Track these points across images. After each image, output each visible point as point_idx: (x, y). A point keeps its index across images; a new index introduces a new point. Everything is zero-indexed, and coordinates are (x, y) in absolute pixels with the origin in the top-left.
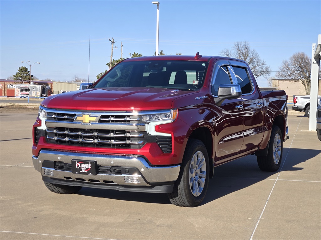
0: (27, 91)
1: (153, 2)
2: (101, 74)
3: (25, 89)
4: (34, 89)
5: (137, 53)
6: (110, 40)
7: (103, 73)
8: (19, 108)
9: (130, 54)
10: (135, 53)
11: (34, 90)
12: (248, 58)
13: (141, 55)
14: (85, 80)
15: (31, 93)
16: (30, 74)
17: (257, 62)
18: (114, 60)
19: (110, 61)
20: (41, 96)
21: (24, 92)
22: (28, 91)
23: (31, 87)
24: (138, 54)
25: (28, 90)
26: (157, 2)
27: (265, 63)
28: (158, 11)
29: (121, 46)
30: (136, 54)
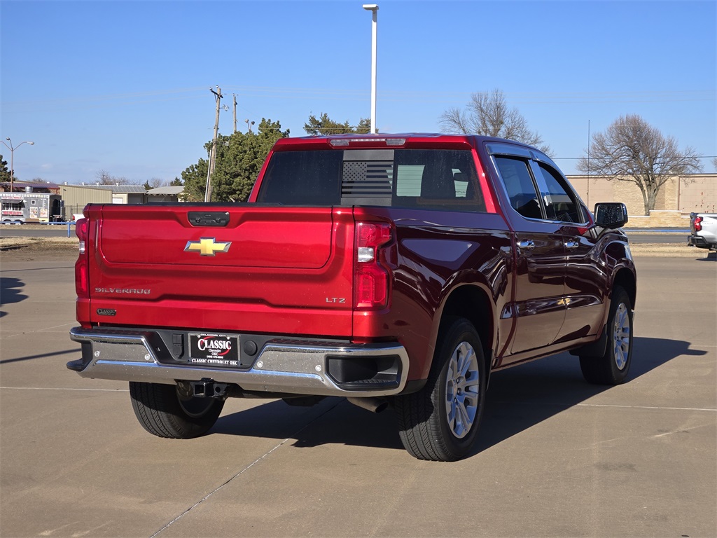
0: (17, 207)
1: (365, 6)
2: (192, 167)
3: (12, 202)
4: (33, 202)
5: (270, 120)
6: (213, 92)
7: (196, 165)
8: (56, 249)
9: (247, 122)
10: (263, 120)
11: (33, 206)
12: (503, 129)
13: (278, 124)
14: (124, 181)
15: (27, 212)
16: (6, 168)
17: (523, 137)
18: (220, 136)
19: (212, 137)
20: (51, 220)
21: (11, 210)
22: (20, 208)
23: (26, 198)
24: (272, 122)
25: (19, 205)
26: (374, 6)
27: (541, 140)
28: (374, 24)
29: (234, 103)
30: (267, 120)
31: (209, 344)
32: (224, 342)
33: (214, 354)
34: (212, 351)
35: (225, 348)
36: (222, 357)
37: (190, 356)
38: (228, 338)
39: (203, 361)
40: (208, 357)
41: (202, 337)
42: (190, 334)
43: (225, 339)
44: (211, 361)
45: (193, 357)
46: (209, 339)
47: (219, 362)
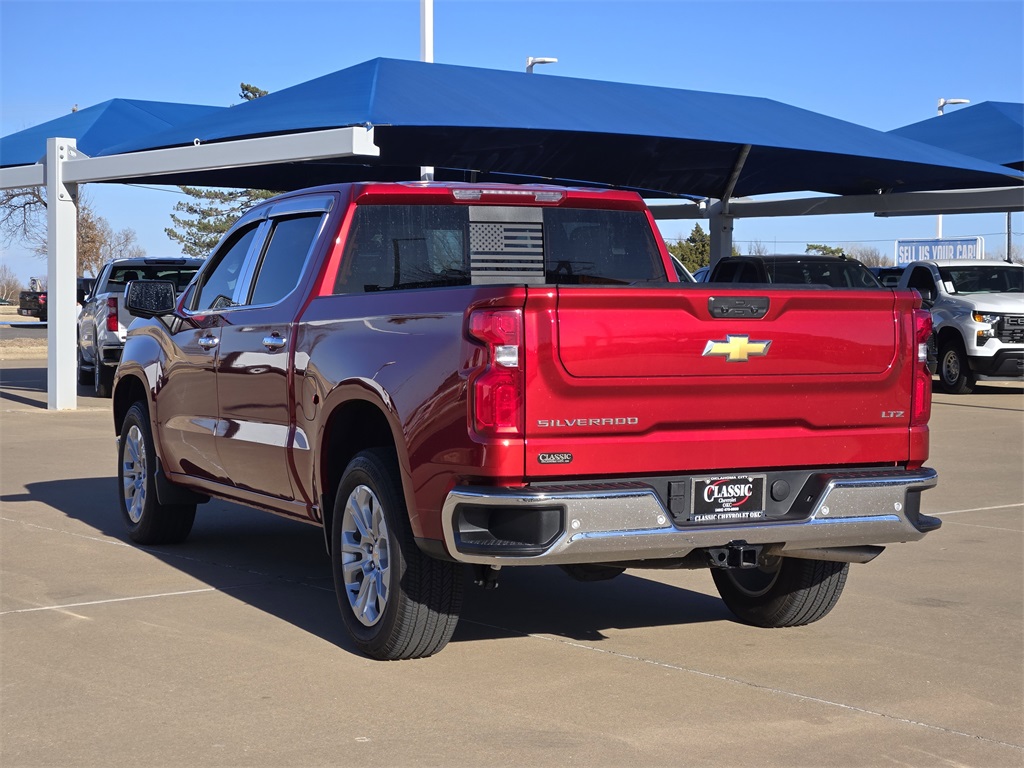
31: (720, 491)
32: (743, 486)
33: (727, 505)
34: (723, 501)
35: (742, 495)
36: (737, 509)
37: (692, 512)
38: (751, 480)
39: (710, 517)
40: (717, 510)
41: (712, 483)
42: (695, 479)
43: (745, 482)
44: (723, 516)
45: (696, 513)
46: (721, 485)
47: (734, 515)
